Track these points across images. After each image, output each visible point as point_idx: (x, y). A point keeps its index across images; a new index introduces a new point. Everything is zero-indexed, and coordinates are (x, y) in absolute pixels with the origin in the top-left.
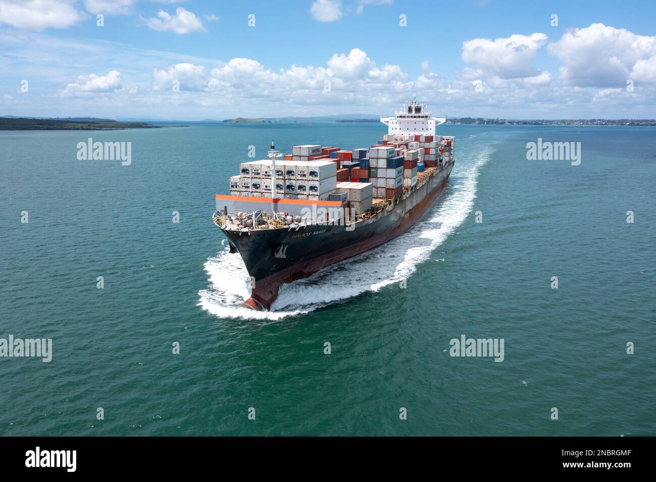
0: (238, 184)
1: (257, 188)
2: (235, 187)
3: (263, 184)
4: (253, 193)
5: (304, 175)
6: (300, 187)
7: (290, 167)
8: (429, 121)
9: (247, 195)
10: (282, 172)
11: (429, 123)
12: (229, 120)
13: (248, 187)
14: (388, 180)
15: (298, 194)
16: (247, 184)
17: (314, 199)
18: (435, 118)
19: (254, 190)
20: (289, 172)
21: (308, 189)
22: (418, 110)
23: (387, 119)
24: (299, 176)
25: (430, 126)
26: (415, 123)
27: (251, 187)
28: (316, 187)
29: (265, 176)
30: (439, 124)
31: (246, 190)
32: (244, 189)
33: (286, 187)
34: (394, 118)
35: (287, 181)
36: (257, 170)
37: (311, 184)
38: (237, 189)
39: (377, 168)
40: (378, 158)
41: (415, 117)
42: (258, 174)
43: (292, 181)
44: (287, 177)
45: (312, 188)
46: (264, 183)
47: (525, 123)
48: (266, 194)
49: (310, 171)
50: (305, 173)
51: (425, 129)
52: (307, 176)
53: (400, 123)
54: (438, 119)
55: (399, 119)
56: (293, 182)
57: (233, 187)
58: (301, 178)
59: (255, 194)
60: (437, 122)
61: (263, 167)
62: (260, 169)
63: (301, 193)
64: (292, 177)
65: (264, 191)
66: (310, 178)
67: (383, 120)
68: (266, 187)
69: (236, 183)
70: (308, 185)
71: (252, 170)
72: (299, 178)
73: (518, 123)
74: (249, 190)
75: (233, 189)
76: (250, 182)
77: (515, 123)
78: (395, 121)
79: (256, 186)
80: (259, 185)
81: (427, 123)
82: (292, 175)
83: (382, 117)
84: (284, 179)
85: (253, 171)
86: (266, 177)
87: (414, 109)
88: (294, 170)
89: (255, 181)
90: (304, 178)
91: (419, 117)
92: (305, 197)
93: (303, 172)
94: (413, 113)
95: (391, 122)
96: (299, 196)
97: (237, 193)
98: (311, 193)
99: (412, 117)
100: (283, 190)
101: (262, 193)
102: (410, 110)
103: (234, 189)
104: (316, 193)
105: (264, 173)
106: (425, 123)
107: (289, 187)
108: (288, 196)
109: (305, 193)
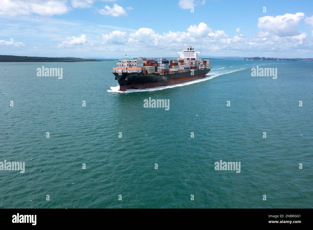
5: (133, 62)
6: (133, 65)
13: (121, 65)
17: (136, 68)
18: (196, 52)
19: (122, 66)
21: (134, 65)
30: (198, 54)
39: (159, 64)
40: (159, 61)
42: (123, 62)
44: (130, 63)
45: (135, 65)
47: (288, 60)
48: (125, 67)
49: (135, 61)
55: (184, 52)
57: (117, 65)
66: (135, 63)
68: (125, 65)
73: (284, 59)
77: (282, 60)
79: (123, 65)
81: (194, 54)
84: (129, 63)
87: (189, 49)
88: (131, 61)
89: (122, 64)
94: (189, 50)
95: (181, 54)
96: (132, 67)
97: (118, 67)
98: (135, 66)
99: (189, 52)
102: (188, 49)
107: (130, 65)
108: (129, 67)
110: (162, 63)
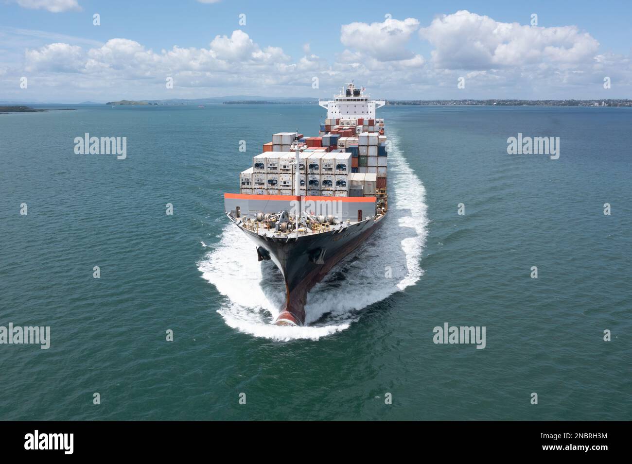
0: (250, 181)
1: (273, 184)
2: (246, 184)
3: (280, 180)
4: (269, 190)
5: (331, 169)
6: (325, 182)
7: (314, 160)
8: (369, 105)
9: (261, 192)
10: (304, 166)
12: (113, 103)
13: (263, 184)
14: (379, 168)
15: (323, 190)
16: (261, 180)
17: (341, 195)
18: (375, 101)
19: (270, 186)
20: (313, 166)
21: (334, 184)
22: (357, 93)
23: (326, 103)
24: (324, 170)
25: (370, 109)
26: (355, 106)
27: (266, 184)
28: (345, 182)
29: (284, 170)
30: (379, 107)
31: (260, 187)
32: (257, 186)
33: (308, 183)
34: (333, 101)
35: (309, 176)
36: (274, 165)
37: (339, 178)
38: (249, 186)
39: (367, 156)
40: (368, 146)
41: (355, 100)
42: (275, 168)
43: (315, 176)
44: (309, 171)
45: (339, 183)
46: (282, 179)
47: (404, 103)
48: (284, 192)
49: (337, 164)
50: (331, 166)
51: (365, 112)
52: (333, 170)
53: (340, 106)
54: (377, 102)
55: (338, 102)
56: (317, 177)
57: (243, 183)
58: (326, 172)
59: (271, 191)
60: (377, 105)
61: (281, 161)
62: (278, 163)
63: (326, 189)
64: (315, 172)
65: (281, 187)
66: (338, 171)
67: (321, 104)
68: (285, 183)
69: (248, 180)
70: (334, 179)
71: (267, 164)
72: (324, 172)
73: (398, 103)
74: (263, 187)
75: (243, 186)
76: (265, 179)
77: (395, 104)
78: (334, 105)
79: (272, 182)
80: (276, 181)
81: (367, 106)
82: (316, 169)
83: (320, 101)
84: (307, 174)
85: (269, 166)
86: (284, 172)
87: (352, 93)
88: (318, 163)
89: (271, 177)
90: (330, 172)
91: (359, 100)
92: (331, 193)
93: (329, 165)
94: (352, 97)
95: (330, 105)
96: (324, 193)
97: (249, 191)
98: (339, 188)
99: (352, 100)
100: (305, 186)
101: (279, 190)
102: (348, 93)
103: (246, 186)
104: (343, 189)
105: (282, 168)
106: (365, 107)
107: (312, 182)
108: (310, 192)
109: (331, 189)
110: (376, 154)
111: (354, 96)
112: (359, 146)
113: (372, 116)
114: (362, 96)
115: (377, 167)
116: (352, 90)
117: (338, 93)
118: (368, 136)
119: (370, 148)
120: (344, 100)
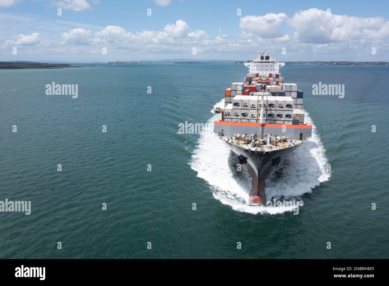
0: (230, 114)
1: (245, 116)
2: (227, 115)
3: (250, 113)
4: (242, 120)
5: (282, 107)
6: (278, 115)
7: (272, 101)
8: (275, 65)
9: (237, 121)
10: (265, 105)
11: (275, 66)
12: (112, 62)
13: (238, 116)
15: (276, 120)
16: (237, 113)
17: (288, 124)
18: (278, 63)
19: (243, 117)
20: (271, 105)
21: (284, 116)
22: (267, 58)
23: (249, 64)
24: (278, 108)
25: (276, 68)
26: (267, 66)
27: (240, 116)
28: (291, 115)
29: (252, 107)
30: (281, 67)
31: (236, 117)
32: (235, 117)
33: (267, 115)
34: (253, 63)
35: (268, 111)
36: (246, 104)
37: (287, 113)
38: (230, 117)
41: (266, 62)
42: (247, 106)
43: (272, 111)
44: (268, 108)
45: (287, 116)
46: (251, 113)
48: (251, 121)
49: (287, 104)
50: (283, 106)
51: (273, 70)
52: (284, 108)
53: (257, 66)
54: (280, 64)
55: (256, 64)
56: (273, 112)
58: (279, 109)
59: (243, 120)
60: (280, 66)
61: (250, 102)
62: (248, 103)
63: (279, 119)
64: (272, 109)
65: (250, 118)
66: (287, 109)
67: (246, 64)
68: (252, 115)
69: (229, 113)
70: (284, 114)
71: (241, 104)
72: (278, 109)
74: (238, 118)
75: (226, 117)
76: (240, 112)
78: (254, 65)
79: (244, 115)
80: (247, 114)
81: (274, 66)
82: (273, 107)
83: (245, 62)
84: (267, 110)
85: (243, 104)
86: (252, 109)
87: (265, 58)
88: (274, 103)
89: (243, 111)
90: (282, 109)
91: (269, 62)
92: (282, 122)
93: (281, 105)
95: (251, 66)
96: (277, 122)
97: (229, 120)
98: (287, 119)
99: (264, 62)
100: (265, 117)
101: (249, 120)
102: (262, 58)
103: (227, 117)
104: (290, 119)
105: (251, 106)
106: (273, 66)
107: (269, 115)
108: (268, 121)
109: (282, 119)
110: (296, 97)
111: (266, 60)
112: (285, 91)
113: (277, 72)
114: (271, 60)
115: (296, 105)
116: (265, 56)
117: (256, 58)
118: (291, 86)
119: (292, 93)
120: (260, 62)
